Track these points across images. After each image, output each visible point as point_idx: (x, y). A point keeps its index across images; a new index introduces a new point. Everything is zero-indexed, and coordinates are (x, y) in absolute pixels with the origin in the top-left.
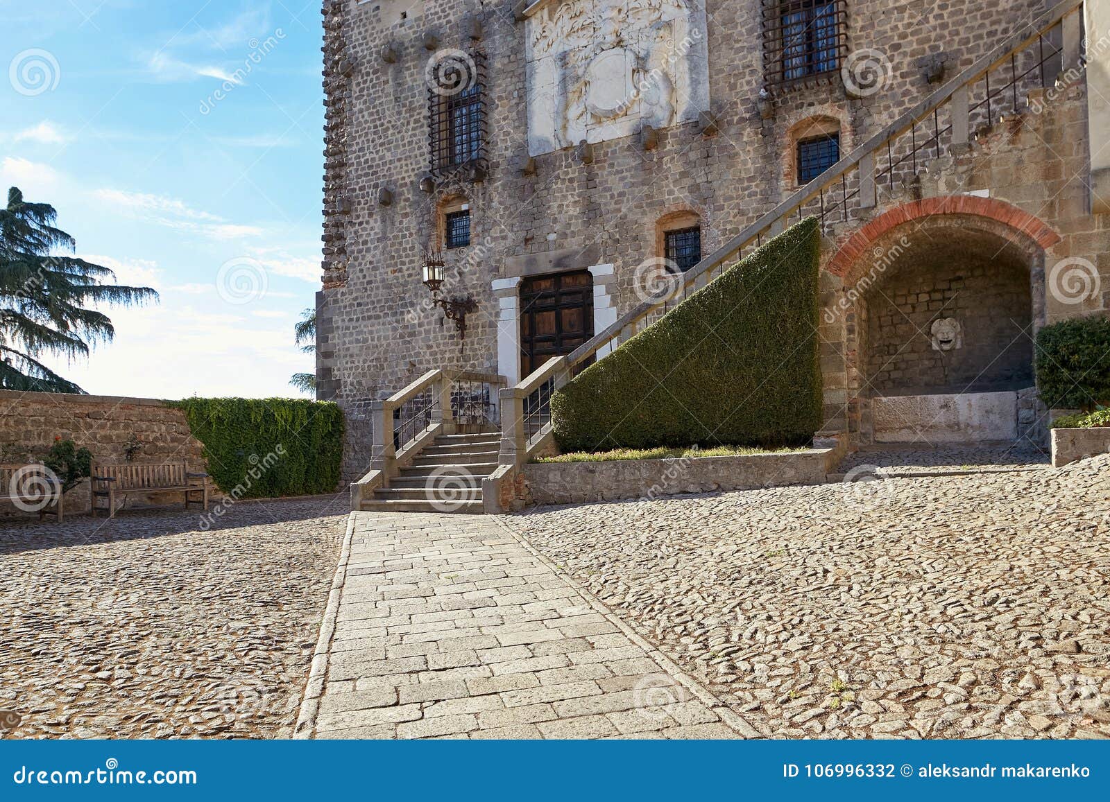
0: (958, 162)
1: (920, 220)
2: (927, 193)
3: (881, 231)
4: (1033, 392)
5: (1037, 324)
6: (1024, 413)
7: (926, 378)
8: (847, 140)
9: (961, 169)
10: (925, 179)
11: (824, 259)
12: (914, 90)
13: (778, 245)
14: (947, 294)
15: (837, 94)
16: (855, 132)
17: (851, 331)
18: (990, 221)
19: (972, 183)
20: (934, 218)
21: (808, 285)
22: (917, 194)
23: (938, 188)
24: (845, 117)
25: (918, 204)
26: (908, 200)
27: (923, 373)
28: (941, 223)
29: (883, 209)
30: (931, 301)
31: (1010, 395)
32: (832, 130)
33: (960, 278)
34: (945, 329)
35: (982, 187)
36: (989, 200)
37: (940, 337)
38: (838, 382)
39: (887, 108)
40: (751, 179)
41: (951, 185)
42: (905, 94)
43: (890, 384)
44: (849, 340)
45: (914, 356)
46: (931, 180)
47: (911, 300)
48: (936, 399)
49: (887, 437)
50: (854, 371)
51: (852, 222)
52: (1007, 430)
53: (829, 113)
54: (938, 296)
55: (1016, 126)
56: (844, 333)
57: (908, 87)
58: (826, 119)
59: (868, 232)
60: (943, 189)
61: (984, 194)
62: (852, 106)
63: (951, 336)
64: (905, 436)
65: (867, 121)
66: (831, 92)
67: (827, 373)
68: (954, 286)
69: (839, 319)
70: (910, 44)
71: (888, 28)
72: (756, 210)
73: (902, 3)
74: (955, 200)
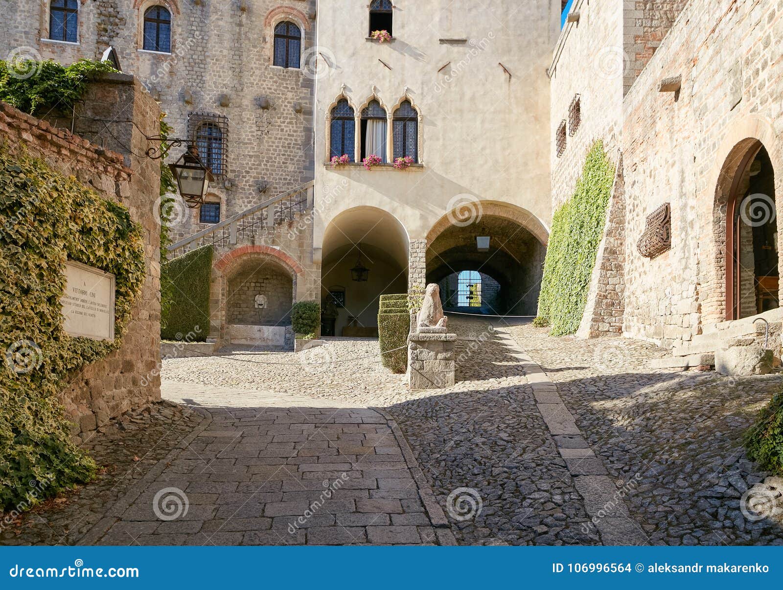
0: (269, 233)
1: (254, 253)
2: (257, 243)
3: (237, 254)
4: (291, 327)
5: (294, 301)
6: (288, 335)
7: (252, 319)
8: (223, 208)
9: (270, 236)
10: (256, 237)
11: (214, 262)
12: (253, 193)
13: (195, 254)
14: (262, 285)
15: (221, 185)
16: (227, 205)
17: (223, 295)
18: (279, 259)
19: (274, 242)
20: (259, 254)
21: (208, 273)
22: (253, 242)
23: (262, 241)
24: (223, 197)
25: (253, 246)
26: (249, 244)
27: (251, 317)
28: (262, 256)
29: (239, 246)
30: (256, 286)
31: (283, 328)
32: (217, 201)
33: (267, 279)
34: (260, 299)
35: (277, 245)
36: (279, 251)
37: (259, 302)
38: (216, 316)
39: (242, 198)
41: (265, 241)
42: (250, 194)
43: (237, 321)
44: (222, 299)
45: (247, 309)
46: (258, 238)
47: (248, 284)
48: (256, 327)
49: (236, 342)
50: (224, 313)
51: (226, 249)
52: (282, 342)
53: (216, 193)
54: (258, 285)
55: (290, 225)
56: (220, 295)
57: (251, 191)
58: (214, 195)
59: (233, 255)
60: (263, 243)
61: (278, 248)
62: (227, 193)
63: (263, 303)
64: (243, 342)
65: (233, 202)
66: (218, 184)
67: (213, 313)
68: (265, 281)
69: (219, 289)
70: (254, 173)
71: (245, 162)
72: (179, 230)
73: (251, 154)
74: (267, 248)
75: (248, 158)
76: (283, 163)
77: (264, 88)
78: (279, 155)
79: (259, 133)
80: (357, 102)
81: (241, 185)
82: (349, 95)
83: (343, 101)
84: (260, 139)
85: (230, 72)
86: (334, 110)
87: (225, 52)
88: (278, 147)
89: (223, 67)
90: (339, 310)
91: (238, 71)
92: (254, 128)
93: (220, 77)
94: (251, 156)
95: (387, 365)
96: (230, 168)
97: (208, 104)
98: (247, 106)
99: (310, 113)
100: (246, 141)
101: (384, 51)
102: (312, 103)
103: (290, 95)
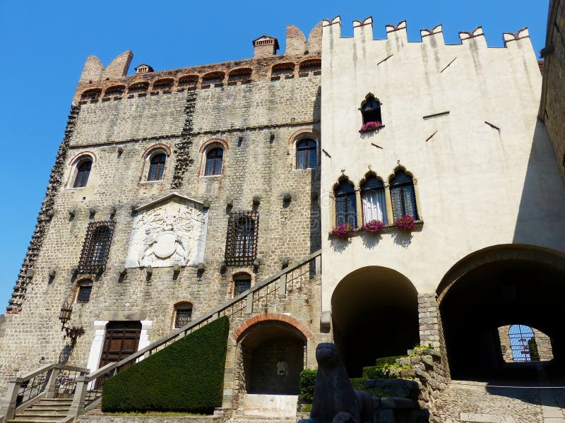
0: (281, 301)
2: (270, 311)
8: (253, 283)
9: (281, 304)
10: (269, 306)
11: (230, 332)
12: (278, 269)
16: (256, 280)
17: (238, 364)
18: (290, 325)
19: (285, 309)
22: (266, 311)
23: (274, 309)
24: (253, 274)
25: (266, 315)
26: (263, 313)
29: (254, 316)
30: (277, 354)
31: (296, 397)
32: (248, 278)
33: (289, 345)
34: (282, 366)
35: (288, 312)
36: (290, 317)
37: (280, 369)
39: (268, 273)
40: (215, 293)
41: (278, 309)
42: (275, 269)
44: (237, 368)
46: (271, 306)
48: (269, 397)
50: (238, 382)
51: (243, 319)
52: (294, 413)
53: (247, 272)
57: (276, 267)
58: (246, 274)
60: (275, 311)
61: (288, 314)
63: (284, 370)
64: (256, 413)
65: (261, 277)
67: (226, 383)
69: (232, 358)
70: (278, 252)
71: (271, 244)
73: (277, 237)
74: (279, 315)
75: (274, 240)
76: (303, 240)
77: (287, 187)
78: (299, 235)
79: (283, 220)
81: (267, 263)
84: (284, 224)
85: (262, 180)
87: (259, 167)
88: (298, 228)
89: (257, 177)
91: (268, 181)
92: (280, 217)
93: (254, 184)
94: (276, 239)
96: (259, 250)
97: (245, 205)
98: (274, 201)
100: (273, 227)
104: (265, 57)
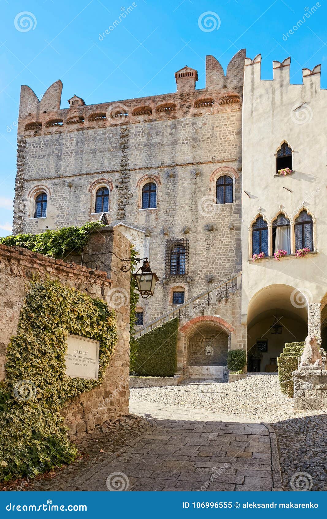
0: (213, 308)
1: (204, 321)
2: (205, 314)
3: (193, 322)
4: (227, 366)
5: (229, 350)
6: (225, 372)
7: (203, 362)
8: (186, 294)
9: (214, 309)
10: (205, 311)
11: (179, 328)
12: (204, 283)
13: (168, 323)
14: (210, 340)
15: (185, 281)
16: (189, 292)
17: (185, 348)
18: (220, 323)
19: (216, 313)
20: (206, 321)
21: (175, 335)
22: (203, 314)
23: (208, 313)
24: (186, 288)
25: (203, 317)
26: (201, 315)
27: (203, 361)
28: (208, 322)
29: (194, 317)
30: (206, 341)
31: (222, 367)
32: (183, 290)
33: (213, 336)
34: (209, 349)
35: (218, 315)
36: (220, 318)
37: (208, 351)
38: (181, 361)
39: (198, 287)
40: (159, 301)
41: (211, 313)
42: (202, 284)
43: (194, 363)
44: (184, 350)
45: (201, 356)
46: (206, 311)
47: (201, 340)
48: (205, 367)
49: (193, 377)
50: (185, 359)
51: (187, 319)
52: (221, 376)
53: (182, 286)
54: (207, 340)
55: (226, 301)
56: (183, 348)
57: (203, 282)
58: (181, 287)
59: (191, 322)
60: (209, 314)
61: (218, 316)
62: (189, 285)
63: (210, 351)
64: (197, 376)
65: (192, 290)
66: (183, 280)
67: (178, 358)
68: (212, 338)
69: (183, 345)
70: (204, 271)
71: (199, 265)
72: (160, 310)
73: (203, 259)
74: (212, 317)
75: (201, 262)
76: (223, 263)
77: (210, 219)
78: (220, 258)
79: (208, 246)
80: (269, 218)
81: (197, 279)
82: (263, 214)
83: (260, 218)
84: (208, 250)
85: (190, 213)
86: (254, 225)
87: (187, 201)
88: (219, 253)
89: (186, 211)
90: (263, 354)
91: (194, 211)
92: (205, 244)
93: (184, 216)
94: (203, 261)
95: (284, 392)
96: (190, 270)
97: (177, 234)
98: (200, 231)
99: (239, 229)
100: (200, 252)
101: (287, 181)
102: (240, 223)
103: (226, 220)
104: (188, 91)
